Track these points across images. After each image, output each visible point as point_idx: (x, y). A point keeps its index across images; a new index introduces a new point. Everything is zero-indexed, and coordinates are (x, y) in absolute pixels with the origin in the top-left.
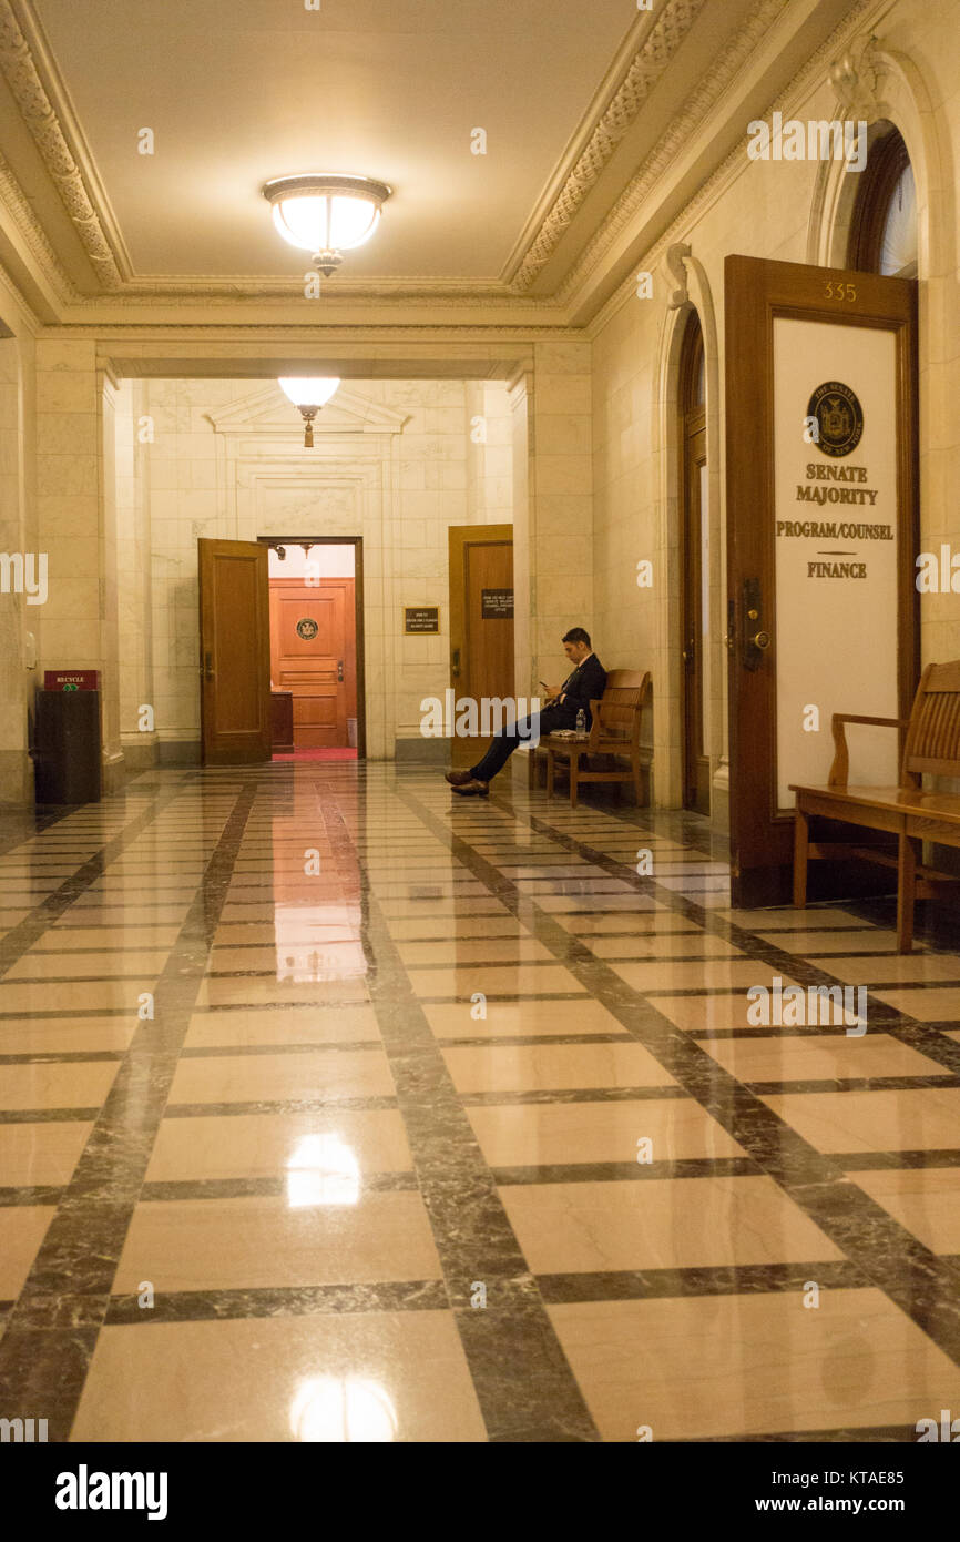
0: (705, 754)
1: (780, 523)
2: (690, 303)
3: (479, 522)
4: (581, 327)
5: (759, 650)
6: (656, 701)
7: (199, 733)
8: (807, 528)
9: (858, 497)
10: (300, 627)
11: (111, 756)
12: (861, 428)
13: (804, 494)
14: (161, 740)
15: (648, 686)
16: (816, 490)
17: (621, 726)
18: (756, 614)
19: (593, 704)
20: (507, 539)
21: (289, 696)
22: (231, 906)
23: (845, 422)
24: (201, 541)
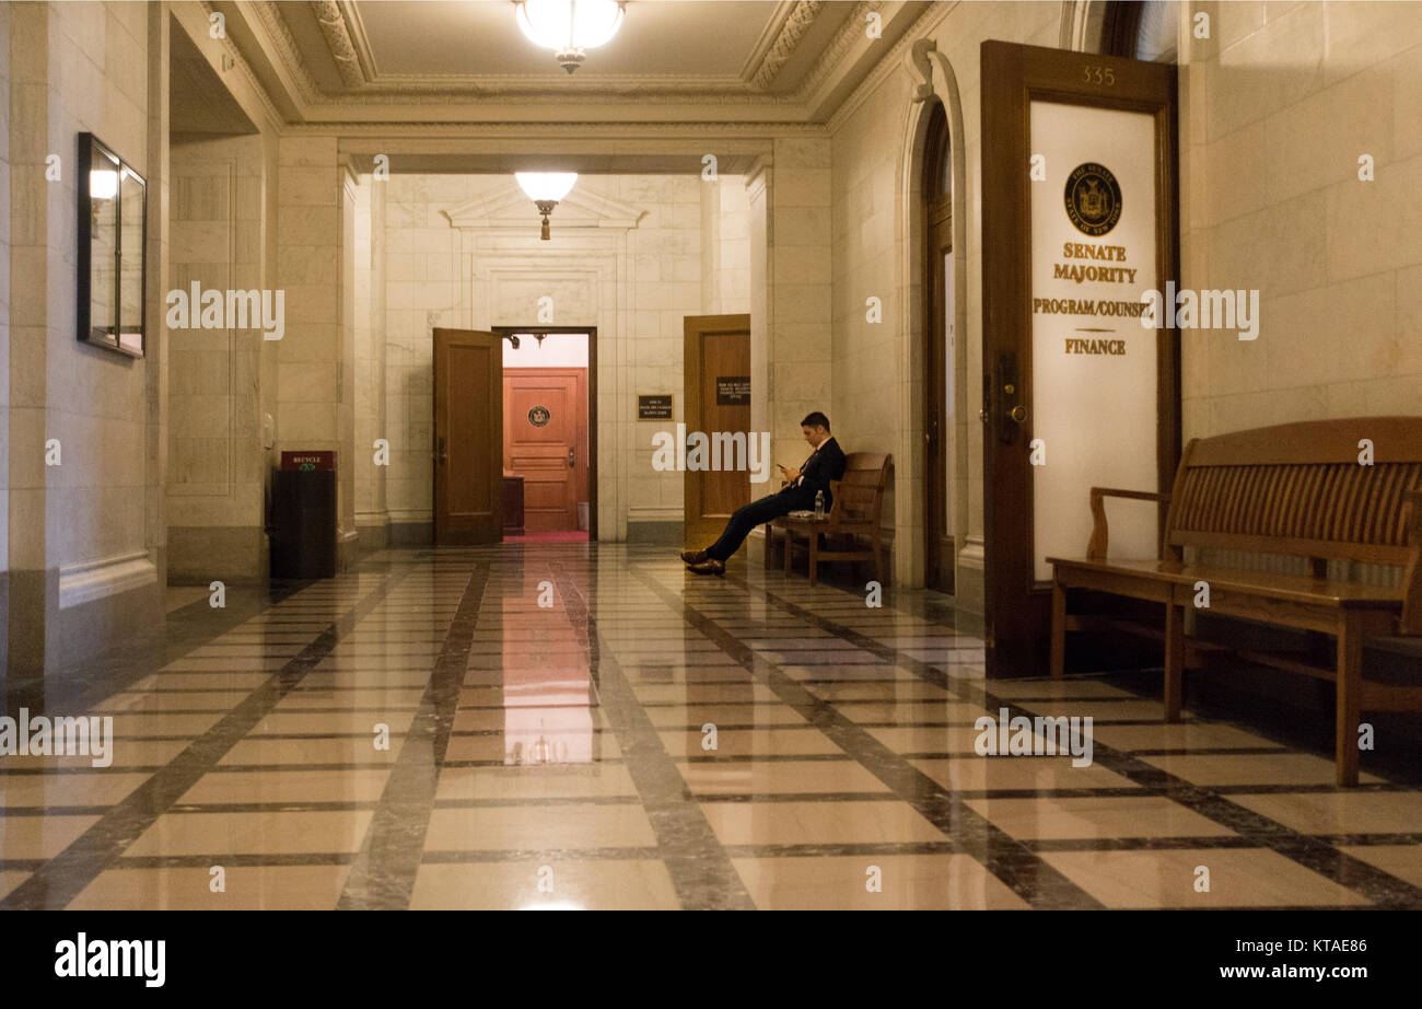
0: (948, 533)
1: (1036, 300)
2: (937, 97)
3: (715, 312)
4: (822, 123)
5: (1016, 424)
6: (898, 482)
7: (431, 514)
8: (1064, 305)
9: (1117, 275)
10: (531, 415)
11: (345, 534)
12: (1120, 209)
13: (1061, 272)
14: (393, 521)
15: (889, 467)
16: (1074, 268)
17: (861, 507)
18: (1013, 389)
19: (833, 485)
20: (745, 328)
21: (522, 479)
22: (473, 671)
23: (1103, 202)
24: (436, 332)
